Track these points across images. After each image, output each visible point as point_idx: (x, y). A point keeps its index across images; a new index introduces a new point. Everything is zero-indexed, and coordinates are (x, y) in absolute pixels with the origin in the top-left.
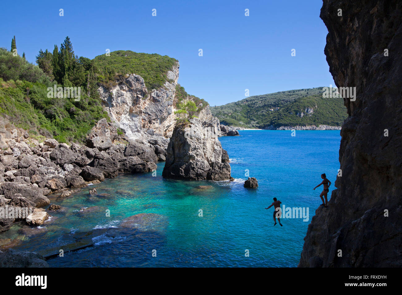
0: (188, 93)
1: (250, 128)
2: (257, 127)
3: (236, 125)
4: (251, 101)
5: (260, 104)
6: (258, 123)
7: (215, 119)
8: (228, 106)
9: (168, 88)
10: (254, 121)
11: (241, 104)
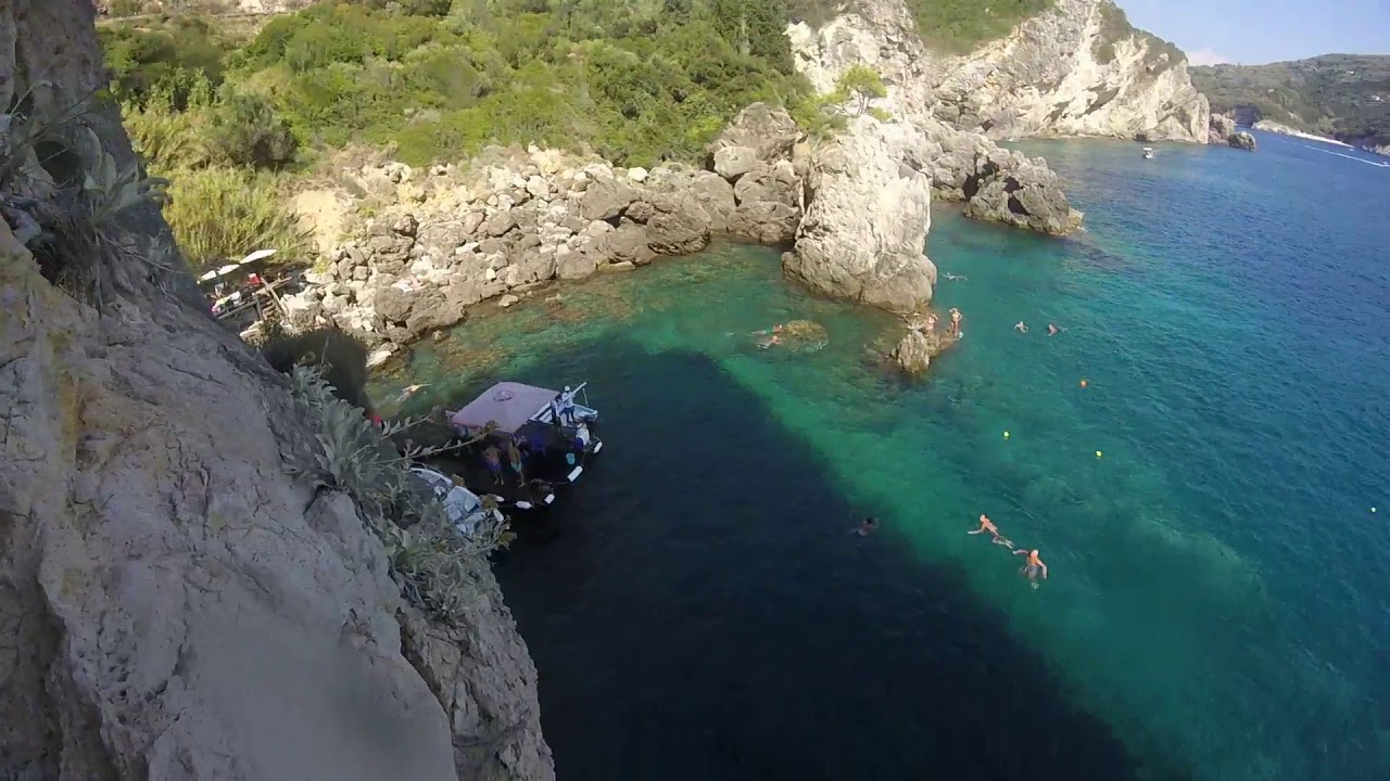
0: (1134, 26)
1: (1313, 132)
2: (1331, 133)
3: (1278, 120)
4: (1331, 64)
5: (1350, 75)
6: (1335, 124)
7: (1196, 98)
8: (1273, 69)
9: (1066, 10)
10: (1330, 117)
11: (1306, 70)
